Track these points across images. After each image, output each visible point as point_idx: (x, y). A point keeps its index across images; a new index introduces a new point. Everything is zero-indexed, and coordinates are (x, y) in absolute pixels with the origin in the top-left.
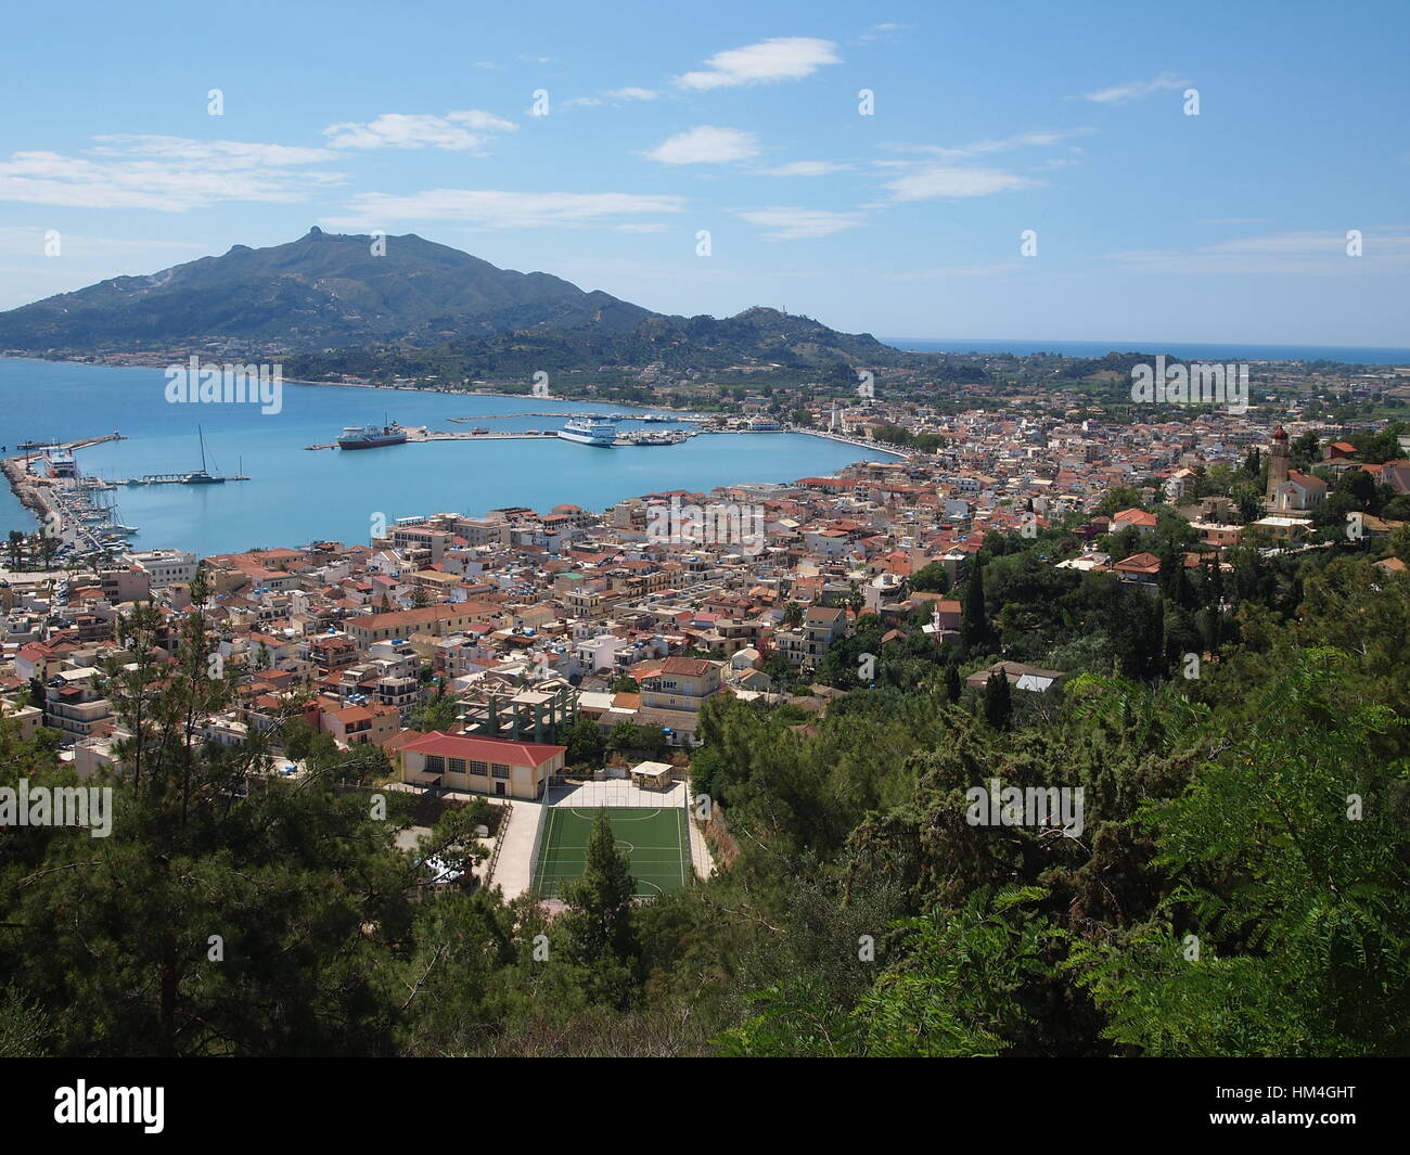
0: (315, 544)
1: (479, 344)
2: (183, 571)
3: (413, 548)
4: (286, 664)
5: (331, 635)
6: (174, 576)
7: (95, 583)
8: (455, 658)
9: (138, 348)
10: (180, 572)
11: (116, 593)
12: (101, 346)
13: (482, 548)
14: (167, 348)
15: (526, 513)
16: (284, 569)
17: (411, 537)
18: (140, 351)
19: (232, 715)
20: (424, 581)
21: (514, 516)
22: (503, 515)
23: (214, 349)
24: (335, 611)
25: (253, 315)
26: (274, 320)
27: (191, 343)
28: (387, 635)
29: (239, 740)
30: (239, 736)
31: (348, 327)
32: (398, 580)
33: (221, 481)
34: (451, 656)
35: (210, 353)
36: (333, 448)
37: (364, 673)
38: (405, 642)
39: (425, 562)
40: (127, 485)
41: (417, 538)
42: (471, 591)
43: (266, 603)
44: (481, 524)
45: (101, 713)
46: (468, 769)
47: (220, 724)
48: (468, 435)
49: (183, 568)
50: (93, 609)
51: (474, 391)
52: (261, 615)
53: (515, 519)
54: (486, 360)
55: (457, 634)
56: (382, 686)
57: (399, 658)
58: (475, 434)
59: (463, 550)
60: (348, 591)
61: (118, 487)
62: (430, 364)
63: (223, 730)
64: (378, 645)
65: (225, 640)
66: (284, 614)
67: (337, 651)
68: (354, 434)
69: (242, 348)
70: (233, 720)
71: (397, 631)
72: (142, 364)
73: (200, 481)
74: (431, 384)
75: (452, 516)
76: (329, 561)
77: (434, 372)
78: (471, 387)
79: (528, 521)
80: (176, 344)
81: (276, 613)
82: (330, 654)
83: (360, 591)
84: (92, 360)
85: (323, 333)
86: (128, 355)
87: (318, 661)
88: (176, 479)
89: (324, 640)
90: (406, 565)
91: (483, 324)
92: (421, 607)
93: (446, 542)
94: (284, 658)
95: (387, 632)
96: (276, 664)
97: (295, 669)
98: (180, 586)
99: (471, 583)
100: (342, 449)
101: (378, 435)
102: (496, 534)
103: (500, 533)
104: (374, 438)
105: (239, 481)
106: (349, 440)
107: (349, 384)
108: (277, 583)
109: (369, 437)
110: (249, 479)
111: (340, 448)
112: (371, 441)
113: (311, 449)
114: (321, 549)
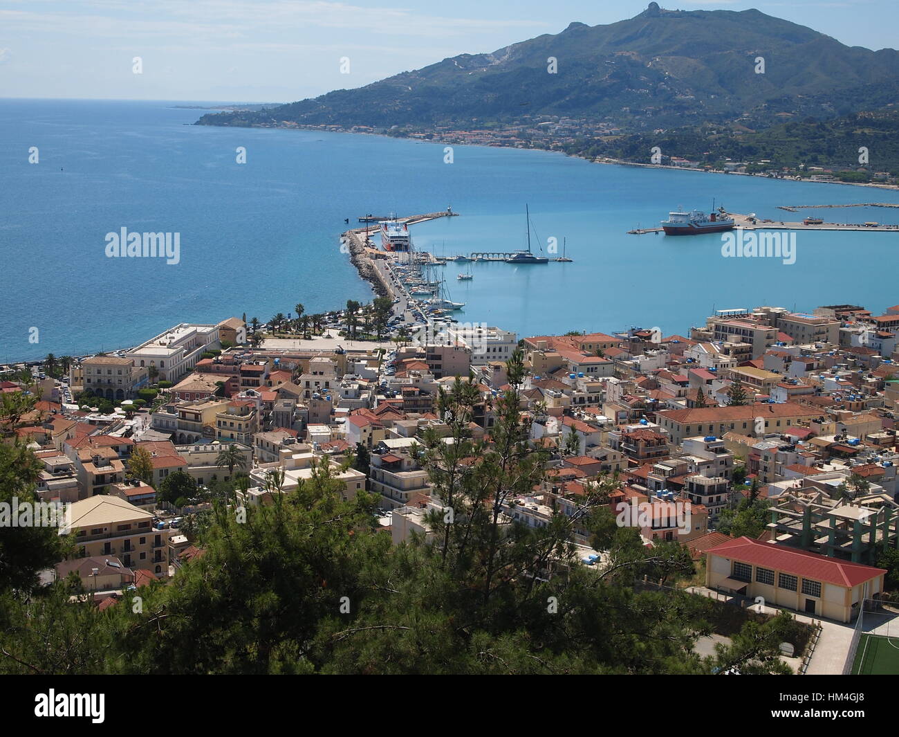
0: (634, 332)
1: (818, 127)
2: (503, 349)
3: (733, 342)
4: (596, 452)
5: (643, 426)
6: (494, 354)
7: (421, 355)
8: (770, 461)
9: (473, 126)
10: (500, 350)
11: (439, 367)
12: (440, 123)
13: (807, 347)
14: (501, 127)
15: (858, 312)
16: (600, 355)
17: (731, 330)
18: (475, 129)
19: (540, 498)
20: (743, 377)
21: (845, 314)
22: (832, 312)
23: (546, 129)
24: (649, 401)
25: (586, 94)
26: (606, 99)
27: (523, 122)
28: (700, 431)
29: (545, 524)
30: (546, 520)
31: (680, 107)
32: (715, 375)
33: (544, 262)
34: (766, 458)
35: (542, 132)
36: (657, 233)
37: (674, 468)
38: (718, 440)
39: (744, 358)
40: (456, 261)
41: (738, 331)
42: (794, 391)
43: (580, 388)
44: (807, 321)
45: (418, 483)
46: (776, 581)
47: (528, 505)
48: (800, 225)
49: (503, 346)
50: (417, 381)
51: (809, 177)
52: (575, 399)
53: (846, 318)
54: (825, 145)
55: (774, 436)
56: (691, 484)
57: (710, 456)
58: (807, 223)
59: (787, 347)
60: (662, 381)
61: (448, 263)
62: (764, 148)
63: (532, 512)
64: (691, 441)
65: (538, 422)
66: (595, 400)
67: (648, 443)
68: (680, 219)
69: (573, 127)
70: (541, 503)
71: (711, 428)
72: (477, 142)
73: (524, 260)
74: (764, 169)
75: (777, 310)
76: (646, 350)
77: (767, 156)
78: (806, 173)
79: (860, 320)
80: (509, 122)
81: (590, 399)
82: (641, 445)
83: (675, 383)
84: (430, 137)
85: (655, 113)
86: (464, 133)
87: (628, 452)
88: (501, 257)
89: (635, 430)
90: (725, 359)
91: (824, 105)
92: (738, 404)
93: (769, 337)
94: (594, 445)
95: (700, 429)
96: (587, 451)
97: (605, 458)
98: (498, 364)
99: (792, 383)
100: (666, 234)
101: (705, 221)
102: (823, 333)
103: (828, 331)
104: (699, 224)
105: (562, 262)
106: (674, 225)
107: (678, 167)
108: (592, 368)
109: (695, 222)
110: (571, 261)
111: (664, 233)
112: (697, 227)
113: (635, 233)
114: (637, 336)
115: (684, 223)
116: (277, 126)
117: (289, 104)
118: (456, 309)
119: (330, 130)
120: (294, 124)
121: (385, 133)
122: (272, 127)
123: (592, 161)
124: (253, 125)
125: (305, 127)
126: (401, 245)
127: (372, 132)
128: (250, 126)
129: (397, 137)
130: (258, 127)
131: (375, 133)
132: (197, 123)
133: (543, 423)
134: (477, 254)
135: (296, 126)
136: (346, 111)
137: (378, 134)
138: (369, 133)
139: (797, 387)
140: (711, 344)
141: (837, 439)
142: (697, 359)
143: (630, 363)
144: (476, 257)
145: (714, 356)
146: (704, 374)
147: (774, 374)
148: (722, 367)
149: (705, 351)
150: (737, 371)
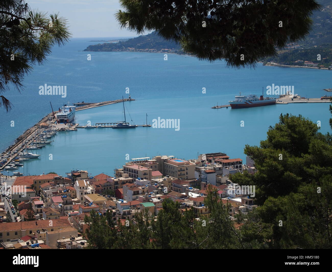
3: (124, 177)
15: (221, 157)
16: (32, 188)
20: (87, 200)
21: (211, 158)
32: (63, 200)
33: (134, 127)
36: (227, 107)
41: (132, 171)
44: (176, 164)
53: (210, 161)
68: (240, 99)
73: (122, 127)
76: (58, 184)
79: (216, 162)
83: (35, 205)
88: (112, 125)
100: (232, 108)
101: (256, 100)
102: (184, 170)
103: (187, 169)
104: (252, 102)
105: (145, 127)
106: (236, 103)
107: (307, 67)
109: (249, 101)
110: (150, 126)
111: (231, 107)
112: (250, 104)
113: (215, 108)
114: (73, 175)
115: (242, 101)
116: (125, 50)
117: (132, 39)
118: (31, 158)
119: (150, 52)
120: (133, 49)
121: (176, 52)
122: (122, 51)
123: (265, 65)
124: (113, 50)
125: (139, 50)
126: (63, 120)
127: (170, 52)
128: (111, 51)
129: (180, 54)
130: (115, 51)
131: (171, 53)
132: (85, 50)
135: (134, 50)
136: (160, 41)
137: (173, 53)
138: (169, 52)
139: (89, 207)
140: (84, 181)
141: (28, 243)
142: (76, 189)
143: (46, 192)
144: (98, 126)
145: (83, 188)
146: (58, 200)
147: (101, 198)
148: (85, 194)
149: (78, 185)
150: (86, 196)
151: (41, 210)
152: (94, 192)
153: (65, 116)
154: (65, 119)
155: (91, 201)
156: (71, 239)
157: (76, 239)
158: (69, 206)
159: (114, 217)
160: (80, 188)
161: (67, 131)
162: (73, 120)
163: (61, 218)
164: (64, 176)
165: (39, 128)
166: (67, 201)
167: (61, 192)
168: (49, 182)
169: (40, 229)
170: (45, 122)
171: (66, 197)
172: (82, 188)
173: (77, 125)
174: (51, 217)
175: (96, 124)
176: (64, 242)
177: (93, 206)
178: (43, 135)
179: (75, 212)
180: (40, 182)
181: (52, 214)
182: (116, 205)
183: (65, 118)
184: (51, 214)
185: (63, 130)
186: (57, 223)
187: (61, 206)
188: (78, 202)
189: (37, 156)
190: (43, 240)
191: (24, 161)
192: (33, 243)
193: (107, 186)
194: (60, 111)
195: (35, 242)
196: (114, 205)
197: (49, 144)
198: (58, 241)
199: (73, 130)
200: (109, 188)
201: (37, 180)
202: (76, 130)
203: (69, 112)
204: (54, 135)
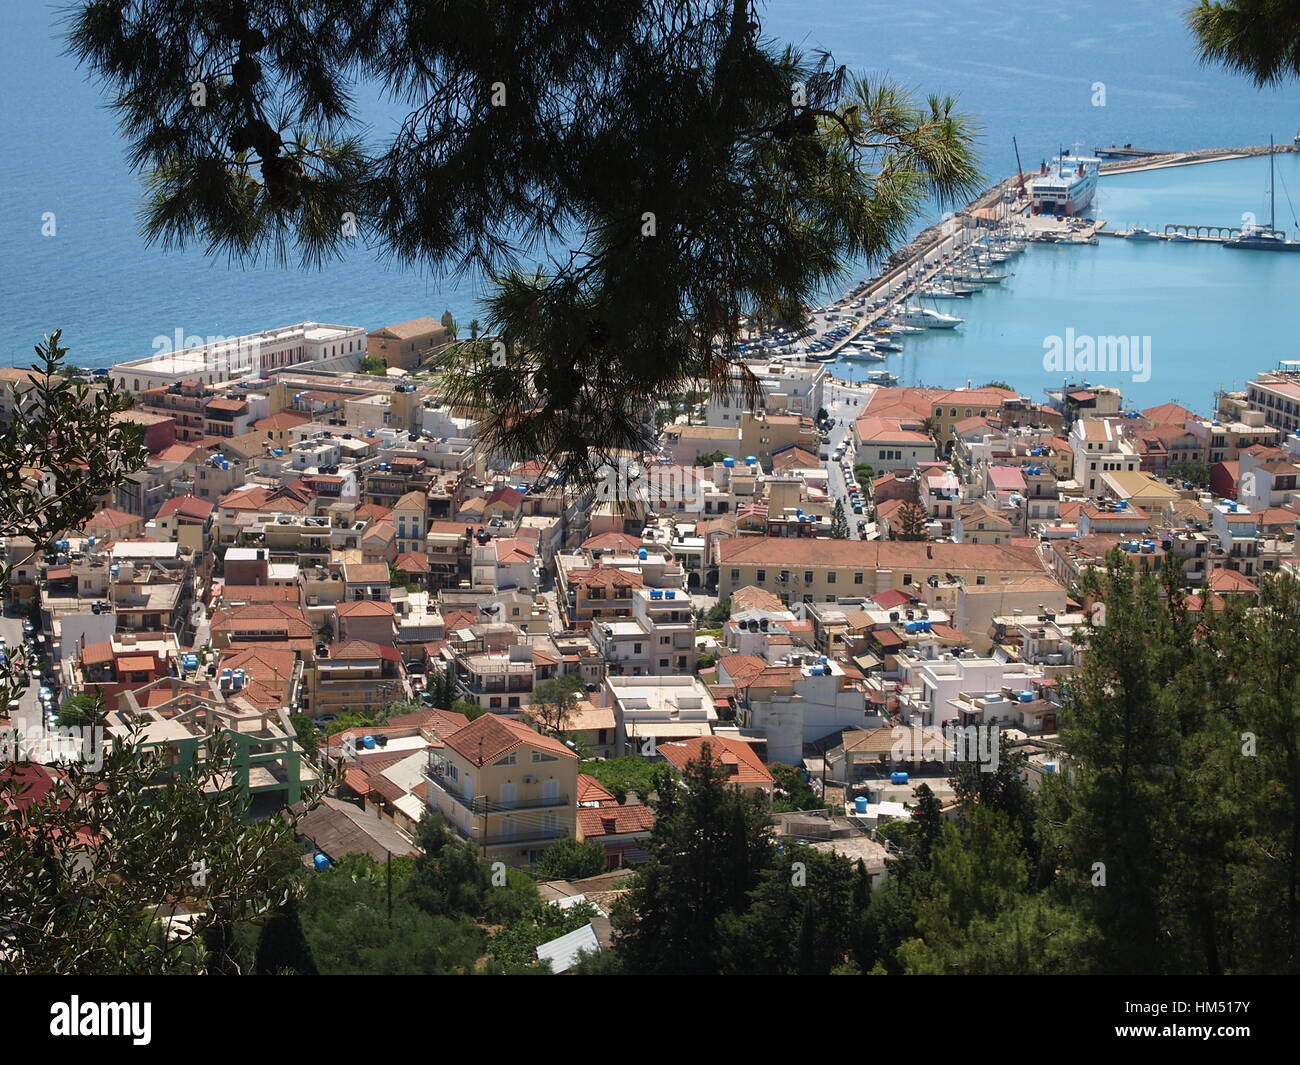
0: (1069, 390)
3: (1247, 423)
16: (925, 429)
32: (1027, 482)
57: (648, 626)
67: (595, 592)
73: (1258, 244)
82: (579, 594)
88: (1224, 236)
89: (601, 567)
99: (1111, 508)
108: (890, 454)
114: (1069, 399)
118: (931, 328)
126: (1052, 204)
133: (483, 541)
134: (1176, 228)
139: (1114, 516)
140: (1106, 423)
141: (894, 617)
142: (1075, 450)
143: (970, 448)
144: (1172, 233)
145: (1101, 446)
146: (1010, 478)
147: (1159, 490)
148: (1106, 468)
149: (1083, 437)
150: (1108, 478)
151: (949, 508)
152: (1136, 466)
153: (1062, 189)
154: (1061, 202)
155: (1123, 494)
156: (1040, 619)
157: (1059, 619)
158: (1044, 505)
159: (1198, 560)
160: (1090, 446)
161: (1062, 243)
162: (1088, 207)
163: (1014, 542)
164: (1039, 401)
165: (967, 225)
166: (1039, 486)
167: (1021, 453)
168: (983, 415)
169: (941, 572)
170: (991, 205)
171: (1038, 473)
172: (1096, 446)
173: (1098, 224)
174: (980, 535)
175: (1167, 227)
176: (1018, 627)
177: (1130, 512)
178: (977, 252)
179: (1063, 526)
180: (954, 413)
181: (985, 528)
182: (1211, 516)
183: (1059, 196)
184: (981, 527)
185: (1048, 240)
186: (999, 558)
187: (1018, 503)
188: (1078, 493)
189: (953, 322)
190: (946, 612)
191: (907, 334)
192: (911, 618)
193: (1186, 447)
194: (1045, 170)
195: (917, 614)
196: (1203, 518)
197: (995, 283)
198: (998, 621)
199: (1083, 243)
200: (1190, 456)
201: (946, 406)
202: (1095, 244)
203: (1074, 179)
204: (1017, 254)
